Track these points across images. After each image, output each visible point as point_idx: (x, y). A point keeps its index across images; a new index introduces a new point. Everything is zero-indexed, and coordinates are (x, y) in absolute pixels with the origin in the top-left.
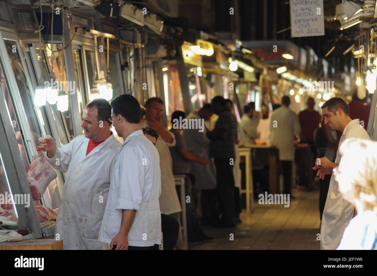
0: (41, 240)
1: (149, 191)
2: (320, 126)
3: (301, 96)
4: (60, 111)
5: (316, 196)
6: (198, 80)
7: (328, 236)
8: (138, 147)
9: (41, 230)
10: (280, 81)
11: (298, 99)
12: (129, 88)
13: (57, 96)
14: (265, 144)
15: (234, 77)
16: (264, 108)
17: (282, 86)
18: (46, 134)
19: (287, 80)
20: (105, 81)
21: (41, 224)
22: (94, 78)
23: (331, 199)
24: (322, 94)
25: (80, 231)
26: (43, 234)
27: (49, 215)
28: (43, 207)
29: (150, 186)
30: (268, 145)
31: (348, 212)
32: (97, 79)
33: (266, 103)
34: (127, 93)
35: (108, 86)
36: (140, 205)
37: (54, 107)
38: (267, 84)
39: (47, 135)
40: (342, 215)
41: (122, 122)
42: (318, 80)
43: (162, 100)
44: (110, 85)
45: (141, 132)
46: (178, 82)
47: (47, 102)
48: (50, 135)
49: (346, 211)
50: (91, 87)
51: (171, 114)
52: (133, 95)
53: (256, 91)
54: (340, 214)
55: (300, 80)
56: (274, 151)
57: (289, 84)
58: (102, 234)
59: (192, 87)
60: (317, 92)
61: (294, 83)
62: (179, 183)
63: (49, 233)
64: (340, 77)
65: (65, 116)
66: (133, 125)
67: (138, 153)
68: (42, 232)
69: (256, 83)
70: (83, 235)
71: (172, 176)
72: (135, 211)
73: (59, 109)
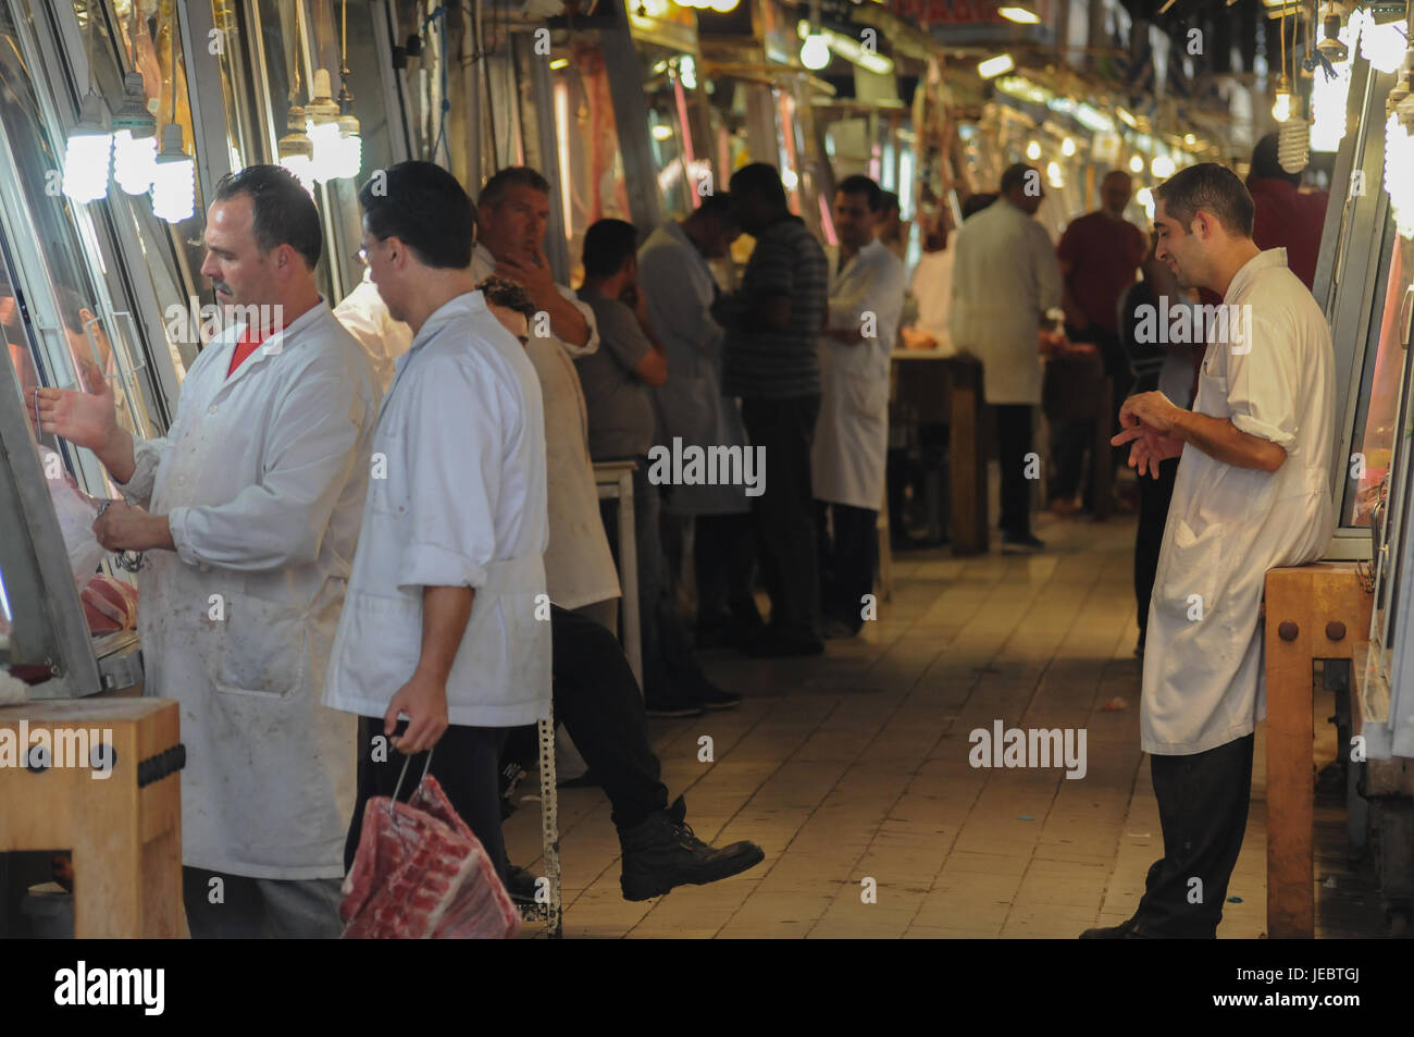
0: (96, 702)
1: (516, 518)
2: (1140, 276)
3: (1068, 163)
4: (164, 220)
5: (1126, 537)
6: (681, 105)
7: (1168, 686)
8: (476, 354)
9: (99, 665)
10: (990, 110)
11: (1055, 175)
12: (424, 135)
13: (155, 163)
14: (933, 344)
15: (822, 94)
16: (928, 208)
17: (997, 123)
18: (111, 306)
19: (1017, 103)
20: (332, 105)
21: (97, 641)
22: (292, 96)
23: (1179, 547)
24: (1147, 158)
25: (205, 662)
26: (103, 680)
27: (125, 610)
28: (106, 580)
29: (517, 503)
30: (946, 348)
31: (1238, 596)
32: (303, 98)
33: (937, 190)
34: (415, 157)
35: (344, 128)
36: (488, 568)
37: (143, 202)
38: (941, 122)
39: (116, 310)
40: (1217, 605)
41: (403, 265)
42: (1133, 105)
43: (549, 179)
44: (351, 121)
45: (476, 300)
46: (608, 110)
47: (113, 186)
48: (129, 310)
49: (1233, 591)
50: (282, 131)
51: (583, 233)
52: (440, 160)
53: (900, 147)
54: (1212, 604)
55: (1064, 106)
56: (965, 369)
57: (1025, 119)
58: (336, 681)
59: (660, 132)
60: (1129, 150)
61: (1042, 113)
62: (613, 492)
63: (127, 675)
64: (1214, 91)
65: (184, 240)
66: (447, 275)
67: (478, 378)
68: (100, 671)
69: (902, 117)
70: (219, 676)
71: (588, 466)
72: (470, 592)
73: (160, 211)
